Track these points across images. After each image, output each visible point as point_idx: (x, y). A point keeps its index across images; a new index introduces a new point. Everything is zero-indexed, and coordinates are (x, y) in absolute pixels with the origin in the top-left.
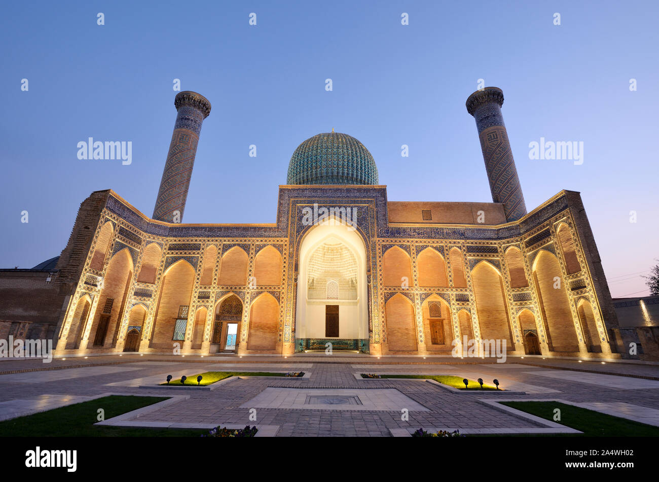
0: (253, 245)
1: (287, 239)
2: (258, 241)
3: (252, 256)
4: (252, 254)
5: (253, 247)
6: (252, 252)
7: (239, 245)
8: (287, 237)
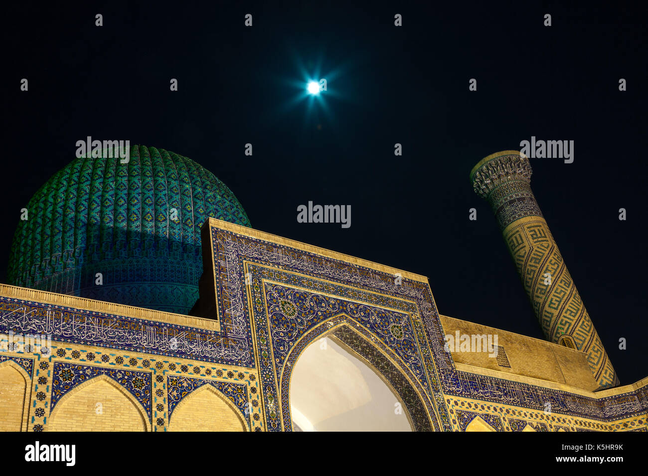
0: (160, 379)
1: (254, 372)
2: (172, 367)
3: (160, 415)
4: (160, 408)
5: (160, 385)
6: (160, 400)
7: (110, 373)
8: (254, 367)
